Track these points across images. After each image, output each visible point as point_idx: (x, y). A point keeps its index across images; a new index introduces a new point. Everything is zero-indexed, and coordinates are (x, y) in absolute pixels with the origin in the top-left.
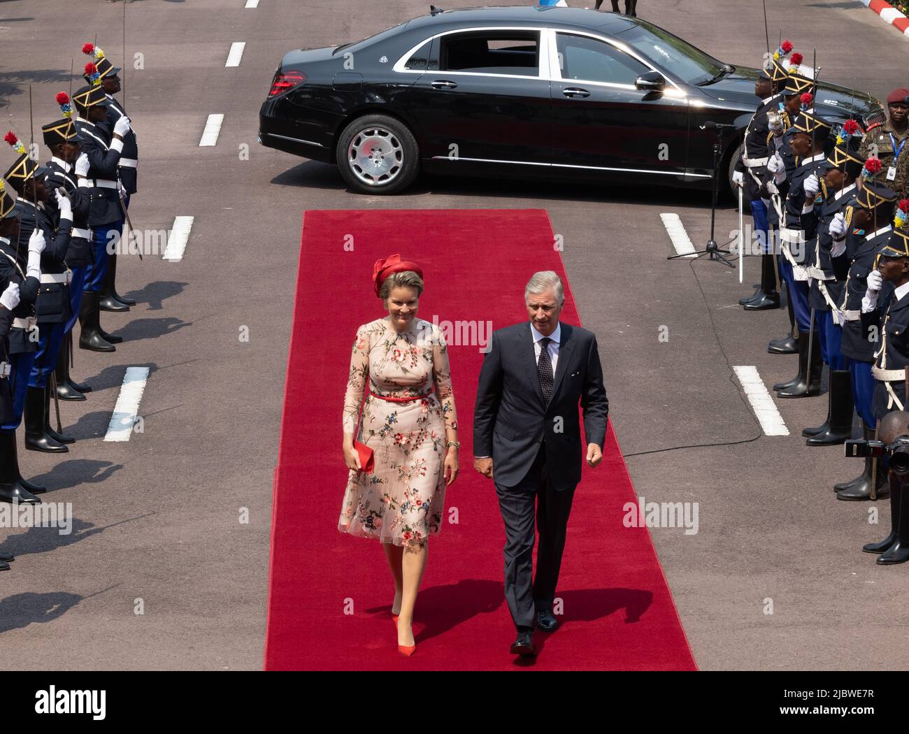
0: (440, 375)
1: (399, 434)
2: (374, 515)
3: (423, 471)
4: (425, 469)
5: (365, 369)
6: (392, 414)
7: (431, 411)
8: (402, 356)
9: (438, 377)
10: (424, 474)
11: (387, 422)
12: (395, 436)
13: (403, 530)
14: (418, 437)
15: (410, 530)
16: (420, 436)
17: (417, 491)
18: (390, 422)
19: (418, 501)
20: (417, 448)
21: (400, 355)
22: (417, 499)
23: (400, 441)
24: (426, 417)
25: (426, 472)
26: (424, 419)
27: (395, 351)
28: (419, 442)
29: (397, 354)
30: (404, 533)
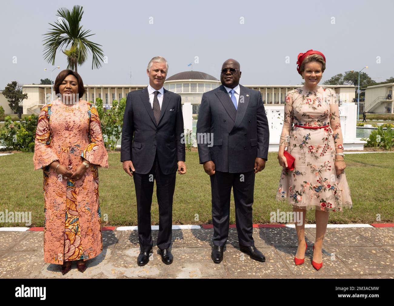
0: (334, 115)
1: (311, 146)
2: (297, 194)
3: (329, 168)
4: (330, 167)
5: (291, 113)
6: (307, 135)
7: (330, 135)
8: (312, 101)
9: (333, 116)
10: (330, 170)
11: (304, 139)
12: (309, 147)
13: (321, 202)
14: (324, 149)
15: (325, 202)
16: (325, 148)
17: (327, 179)
18: (306, 139)
19: (328, 185)
20: (323, 155)
21: (311, 101)
22: (328, 184)
23: (312, 150)
24: (327, 138)
25: (331, 168)
26: (326, 138)
27: (308, 99)
28: (324, 151)
29: (309, 101)
30: (321, 203)
